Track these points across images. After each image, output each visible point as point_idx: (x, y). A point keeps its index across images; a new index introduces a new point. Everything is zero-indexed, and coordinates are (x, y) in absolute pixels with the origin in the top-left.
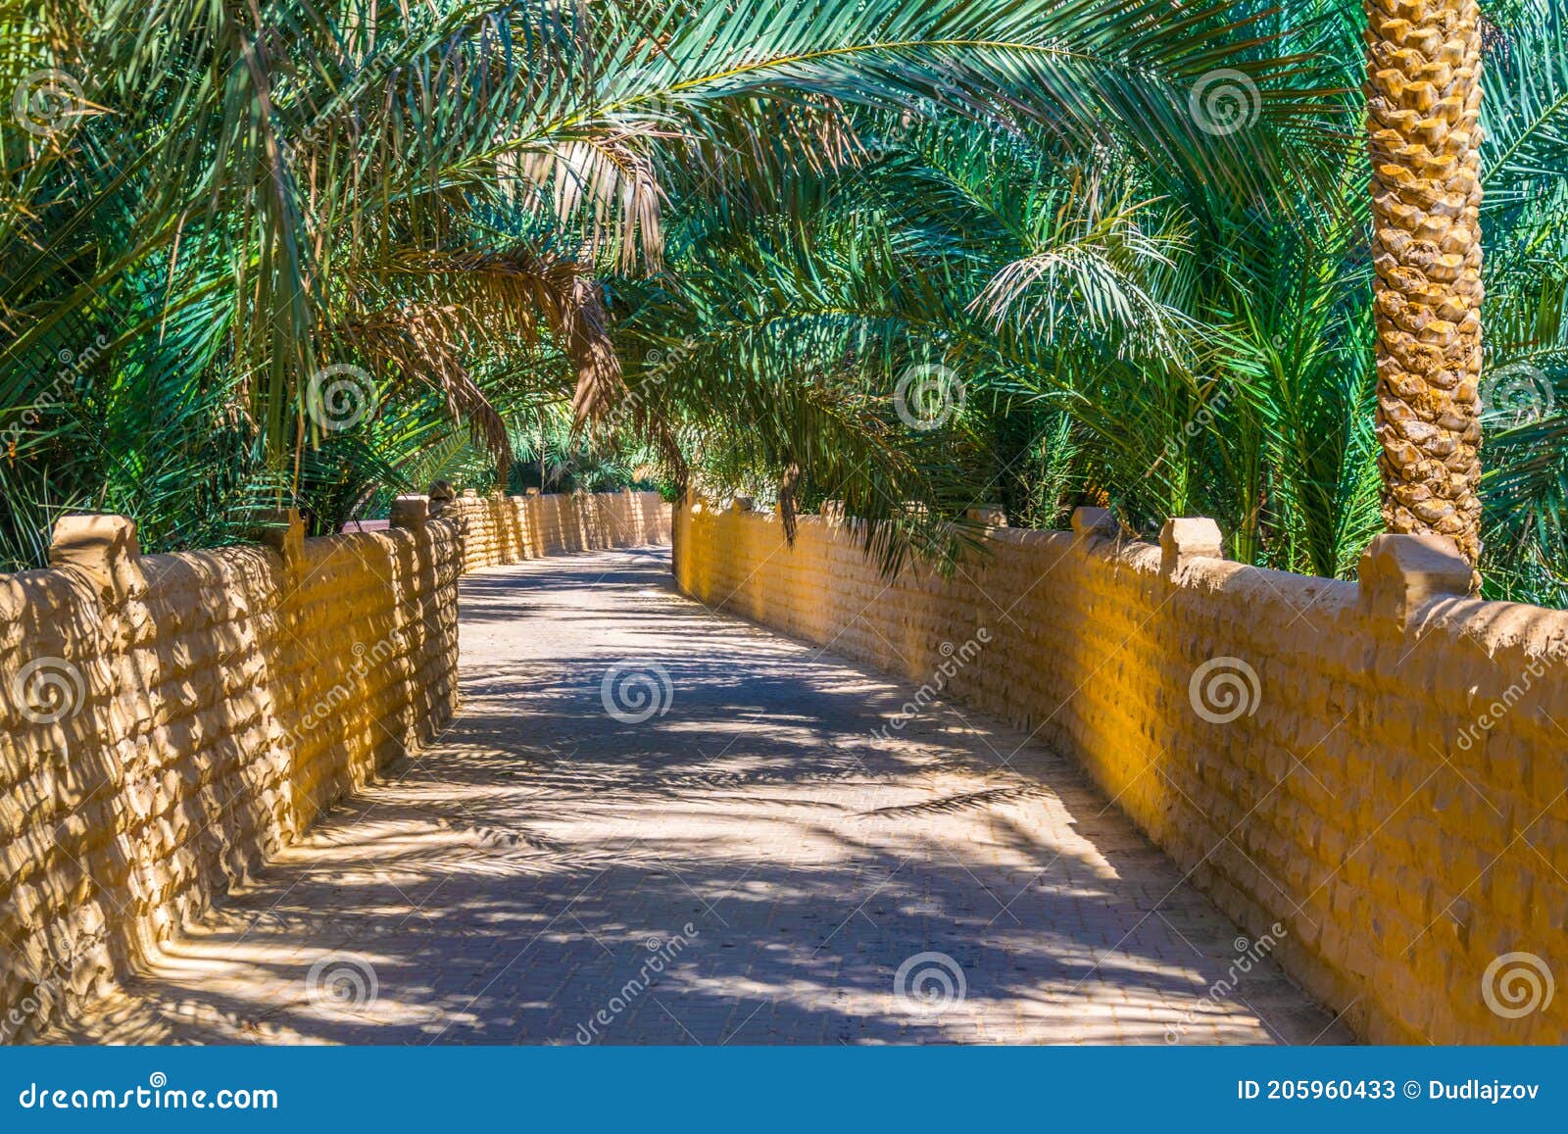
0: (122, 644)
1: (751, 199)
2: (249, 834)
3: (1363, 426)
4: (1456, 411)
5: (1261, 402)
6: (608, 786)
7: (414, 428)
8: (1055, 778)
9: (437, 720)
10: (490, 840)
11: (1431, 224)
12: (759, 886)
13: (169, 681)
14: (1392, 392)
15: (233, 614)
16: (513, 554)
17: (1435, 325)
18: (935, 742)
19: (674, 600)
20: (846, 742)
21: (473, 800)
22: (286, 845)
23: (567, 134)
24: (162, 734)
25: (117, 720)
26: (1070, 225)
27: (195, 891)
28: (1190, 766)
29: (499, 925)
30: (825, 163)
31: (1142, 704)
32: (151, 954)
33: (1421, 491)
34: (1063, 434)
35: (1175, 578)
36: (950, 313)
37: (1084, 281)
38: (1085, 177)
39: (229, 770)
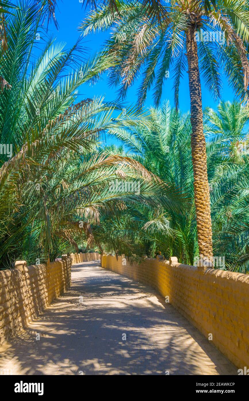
0: (24, 279)
1: (111, 213)
2: (42, 305)
3: (196, 243)
4: (209, 241)
5: (182, 240)
6: (93, 296)
7: (65, 246)
8: (155, 294)
9: (68, 287)
10: (76, 305)
11: (204, 216)
12: (115, 311)
13: (31, 284)
14: (200, 239)
15: (40, 274)
16: (78, 262)
17: (205, 229)
18: (138, 289)
19: (101, 268)
20: (126, 289)
21: (73, 299)
22: (47, 307)
23: (87, 206)
24: (30, 292)
25: (24, 290)
26: (155, 217)
27: (34, 314)
28: (175, 292)
29: (78, 318)
30: (121, 209)
31: (167, 283)
32: (28, 324)
33: (205, 252)
34: (155, 244)
35: (171, 265)
36: (139, 229)
37: (157, 224)
38: (157, 210)
39: (39, 296)
